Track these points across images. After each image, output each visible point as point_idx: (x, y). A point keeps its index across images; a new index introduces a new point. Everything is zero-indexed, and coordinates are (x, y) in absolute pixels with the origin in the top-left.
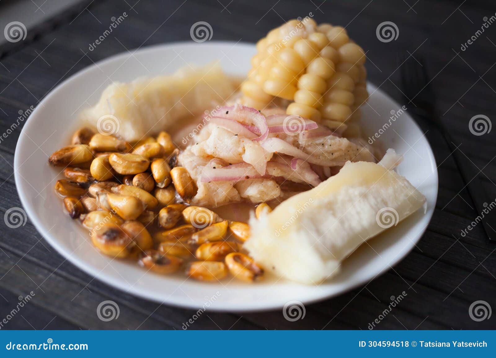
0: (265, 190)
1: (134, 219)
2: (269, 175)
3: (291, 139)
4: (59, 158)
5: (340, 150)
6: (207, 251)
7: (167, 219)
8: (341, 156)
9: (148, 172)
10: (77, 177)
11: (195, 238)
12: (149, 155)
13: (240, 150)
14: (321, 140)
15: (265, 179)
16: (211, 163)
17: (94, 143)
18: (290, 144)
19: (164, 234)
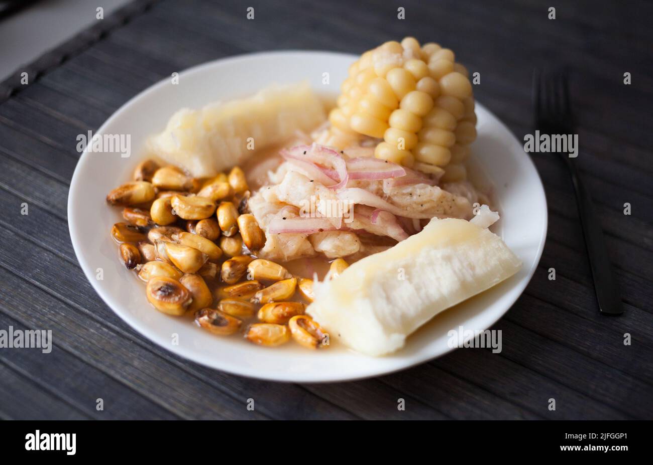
0: (341, 244)
1: (194, 273)
2: (347, 228)
3: (374, 187)
4: (118, 197)
5: (430, 201)
6: (270, 312)
7: (229, 275)
8: (433, 208)
9: (214, 218)
10: (136, 220)
11: (259, 296)
12: (216, 197)
14: (409, 189)
15: (342, 232)
16: (282, 212)
17: (158, 179)
18: (372, 193)
19: (226, 290)
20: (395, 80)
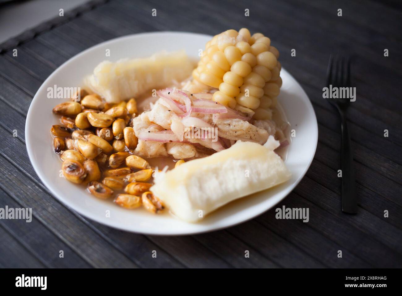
0: (183, 151)
1: (92, 159)
2: (188, 141)
3: (207, 118)
4: (59, 110)
5: (241, 130)
6: (132, 188)
7: (113, 162)
8: (243, 134)
9: (110, 127)
10: (67, 124)
11: (128, 177)
12: (115, 116)
13: (169, 122)
14: (229, 121)
15: (185, 144)
16: (150, 128)
17: (85, 102)
18: (205, 121)
19: (110, 171)
20: (228, 53)
